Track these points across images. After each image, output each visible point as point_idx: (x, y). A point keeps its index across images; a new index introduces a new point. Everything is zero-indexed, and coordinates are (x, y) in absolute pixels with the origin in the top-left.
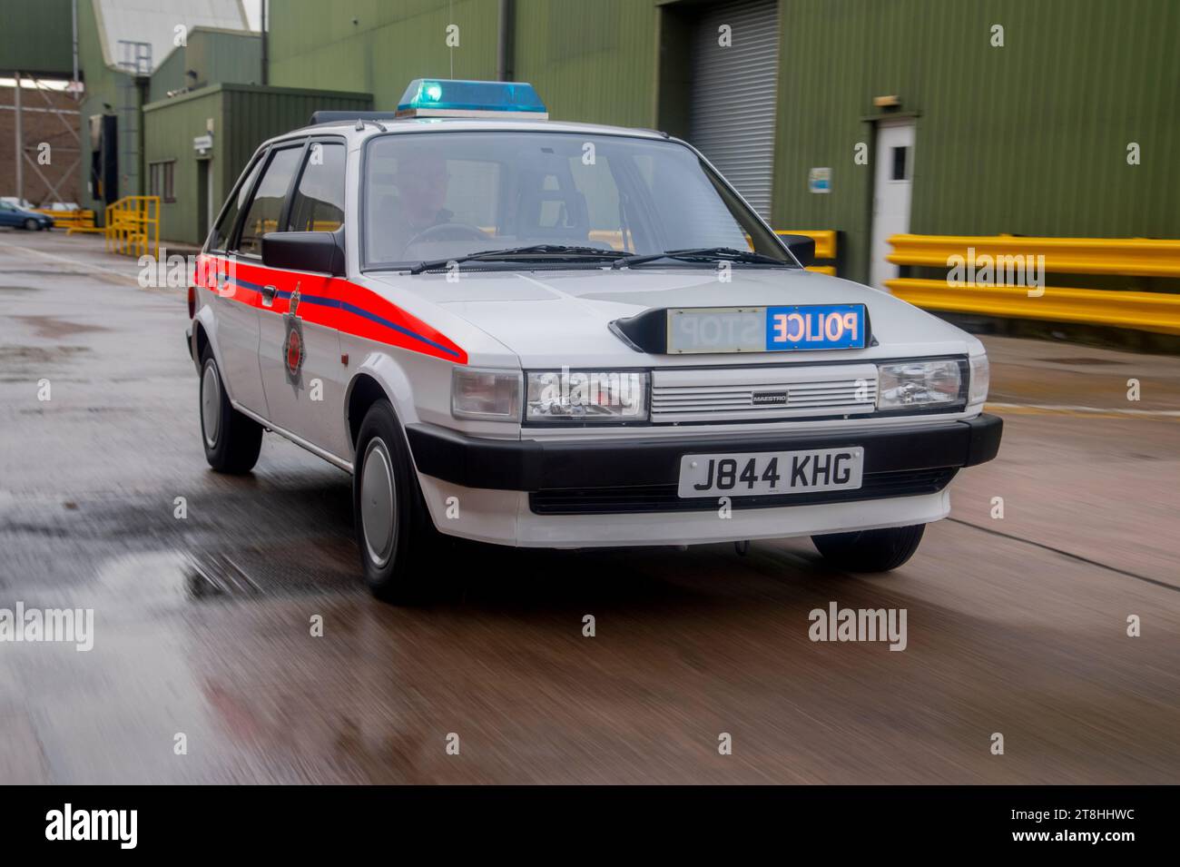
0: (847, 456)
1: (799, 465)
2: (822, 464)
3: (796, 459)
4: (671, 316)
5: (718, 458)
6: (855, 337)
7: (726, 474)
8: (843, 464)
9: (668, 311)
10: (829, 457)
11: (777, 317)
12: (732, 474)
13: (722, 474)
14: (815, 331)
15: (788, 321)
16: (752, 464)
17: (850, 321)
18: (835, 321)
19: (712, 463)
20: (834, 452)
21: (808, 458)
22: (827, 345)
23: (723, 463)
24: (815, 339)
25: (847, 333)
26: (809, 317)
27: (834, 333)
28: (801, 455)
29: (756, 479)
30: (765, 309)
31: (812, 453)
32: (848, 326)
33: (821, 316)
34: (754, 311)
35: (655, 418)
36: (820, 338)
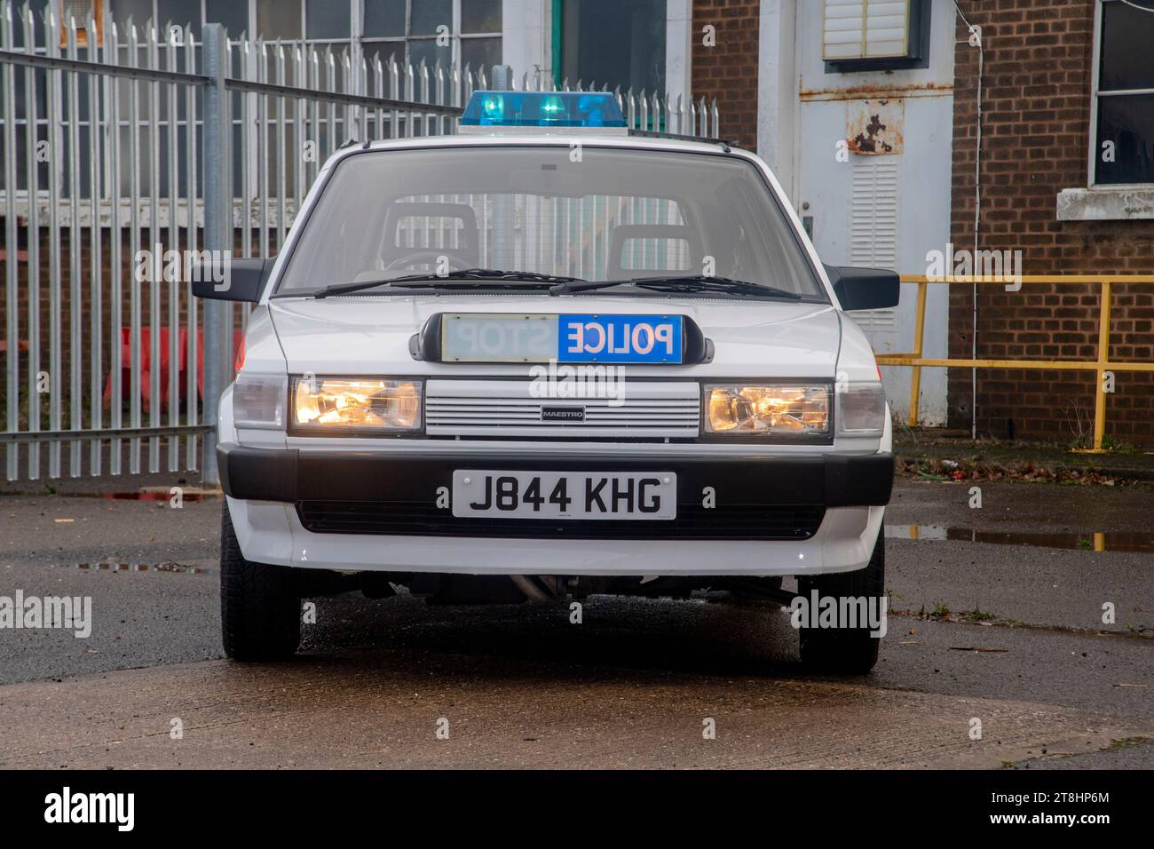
0: (656, 482)
1: (594, 486)
2: (623, 488)
3: (589, 482)
4: (447, 321)
5: (496, 475)
6: (669, 350)
7: (507, 494)
8: (650, 491)
9: (444, 315)
10: (631, 482)
11: (571, 325)
12: (513, 494)
13: (501, 493)
14: (619, 342)
15: (585, 330)
16: (535, 484)
17: (664, 333)
18: (643, 334)
19: (489, 480)
20: (638, 476)
21: (604, 481)
22: (632, 360)
23: (501, 481)
24: (618, 351)
25: (660, 346)
26: (611, 327)
27: (643, 344)
28: (596, 477)
29: (542, 500)
30: (557, 317)
31: (610, 476)
32: (660, 338)
33: (627, 327)
34: (544, 319)
35: (430, 430)
36: (626, 350)
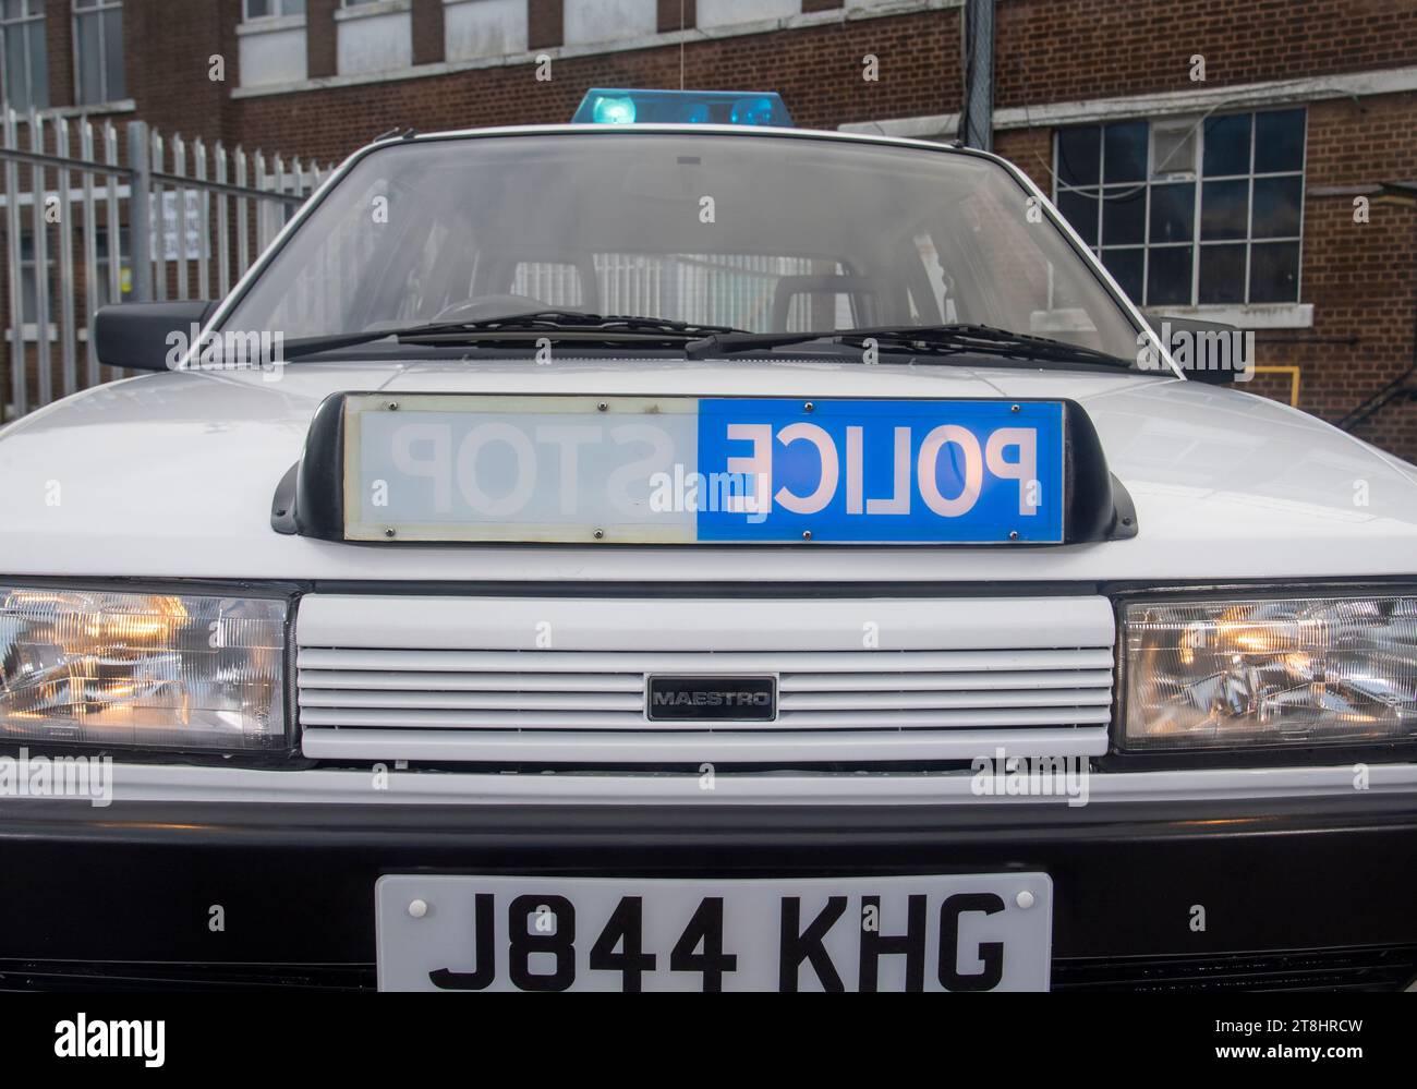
0: (991, 904)
1: (805, 922)
2: (894, 923)
3: (790, 907)
4: (359, 419)
5: (506, 888)
6: (1030, 499)
7: (542, 944)
8: (974, 929)
9: (349, 401)
10: (917, 904)
11: (736, 432)
12: (561, 943)
13: (524, 943)
14: (879, 480)
15: (776, 443)
16: (628, 916)
17: (1011, 454)
18: (952, 455)
19: (484, 904)
20: (938, 887)
21: (836, 906)
22: (921, 531)
23: (523, 907)
24: (877, 507)
25: (1000, 494)
26: (855, 436)
27: (951, 483)
28: (813, 892)
29: (650, 962)
30: (694, 405)
31: (853, 887)
32: (1002, 470)
33: (902, 436)
34: (654, 411)
35: (313, 745)
36: (899, 505)
